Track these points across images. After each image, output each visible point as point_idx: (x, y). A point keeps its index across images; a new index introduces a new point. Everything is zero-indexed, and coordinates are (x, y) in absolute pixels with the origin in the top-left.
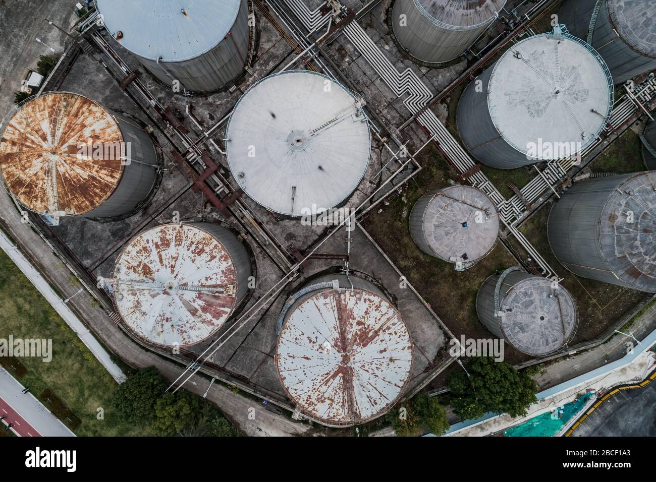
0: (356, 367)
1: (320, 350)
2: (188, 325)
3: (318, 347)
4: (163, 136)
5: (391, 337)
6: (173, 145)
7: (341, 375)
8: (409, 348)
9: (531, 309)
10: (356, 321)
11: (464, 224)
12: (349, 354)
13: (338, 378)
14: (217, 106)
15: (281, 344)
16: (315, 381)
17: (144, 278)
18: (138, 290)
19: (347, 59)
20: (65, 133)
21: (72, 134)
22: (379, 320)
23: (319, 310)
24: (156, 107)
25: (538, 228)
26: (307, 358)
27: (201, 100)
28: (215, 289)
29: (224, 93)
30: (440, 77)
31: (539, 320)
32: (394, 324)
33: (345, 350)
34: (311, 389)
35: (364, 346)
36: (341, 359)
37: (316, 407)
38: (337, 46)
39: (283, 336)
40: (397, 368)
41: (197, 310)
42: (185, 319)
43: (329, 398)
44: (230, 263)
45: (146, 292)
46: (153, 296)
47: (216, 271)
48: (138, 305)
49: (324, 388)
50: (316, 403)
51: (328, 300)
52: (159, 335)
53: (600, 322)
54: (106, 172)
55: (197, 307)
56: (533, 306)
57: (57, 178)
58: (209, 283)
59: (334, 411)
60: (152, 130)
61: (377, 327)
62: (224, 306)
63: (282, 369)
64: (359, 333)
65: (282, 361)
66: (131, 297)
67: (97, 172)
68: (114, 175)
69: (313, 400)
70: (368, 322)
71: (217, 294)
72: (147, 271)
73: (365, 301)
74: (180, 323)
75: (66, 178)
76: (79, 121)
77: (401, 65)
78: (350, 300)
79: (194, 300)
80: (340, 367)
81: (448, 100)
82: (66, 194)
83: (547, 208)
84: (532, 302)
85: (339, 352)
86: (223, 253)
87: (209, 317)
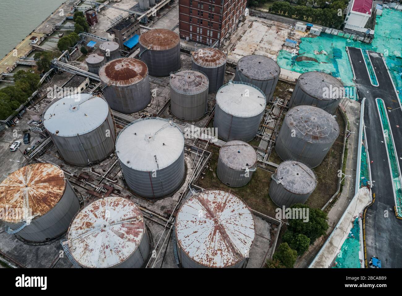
0: (223, 223)
1: (201, 223)
2: (120, 246)
3: (199, 223)
4: (80, 187)
5: (233, 204)
6: (86, 189)
7: (218, 231)
8: (245, 207)
9: (290, 173)
10: (212, 202)
11: (239, 152)
12: (216, 218)
13: (217, 234)
14: (106, 165)
15: (178, 234)
16: (206, 243)
17: (88, 229)
18: (85, 238)
20: (33, 177)
21: (36, 176)
22: (223, 198)
23: (191, 206)
24: (74, 176)
26: (196, 232)
27: (97, 166)
28: (131, 220)
29: (108, 160)
30: (201, 123)
31: (297, 175)
32: (232, 198)
33: (213, 217)
34: (206, 249)
35: (222, 211)
36: (214, 222)
37: (214, 261)
39: (177, 229)
40: (245, 218)
41: (123, 234)
42: (118, 242)
43: (219, 250)
44: (135, 206)
45: (91, 236)
46: (95, 236)
47: (128, 211)
48: (86, 247)
49: (213, 244)
50: (213, 257)
51: (193, 201)
52: (103, 261)
54: (56, 188)
55: (123, 232)
56: (290, 171)
57: (29, 198)
58: (126, 217)
59: (225, 257)
60: (73, 187)
61: (224, 201)
62: (138, 228)
63: (185, 247)
64: (216, 207)
65: (183, 243)
66: (82, 245)
67: (52, 189)
68: (61, 188)
69: (211, 256)
70: (218, 201)
71: (133, 222)
72: (88, 225)
73: (212, 194)
74: (115, 246)
75: (34, 197)
76: (39, 171)
77: (183, 124)
78: (204, 196)
79: (121, 229)
80: (215, 227)
82: (35, 205)
83: (274, 150)
84: (289, 170)
85: (210, 219)
86: (130, 202)
87: (131, 236)
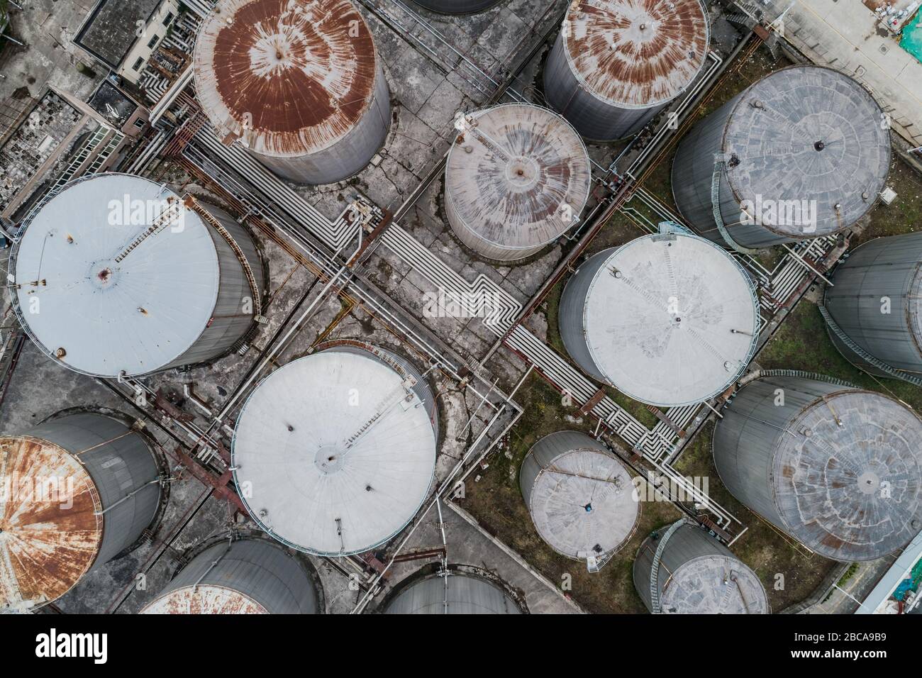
9: (702, 605)
11: (588, 507)
19: (394, 277)
25: (701, 459)
30: (527, 277)
38: (377, 261)
53: (812, 573)
54: (78, 537)
56: (704, 601)
57: (12, 562)
67: (66, 540)
68: (91, 537)
75: (24, 559)
77: (469, 271)
81: (545, 306)
82: (30, 579)
83: (709, 430)
84: (701, 595)
